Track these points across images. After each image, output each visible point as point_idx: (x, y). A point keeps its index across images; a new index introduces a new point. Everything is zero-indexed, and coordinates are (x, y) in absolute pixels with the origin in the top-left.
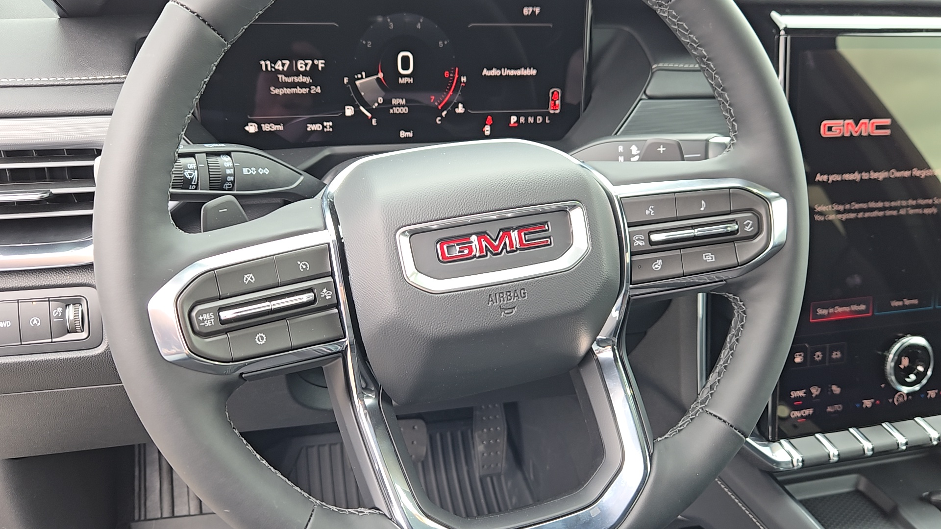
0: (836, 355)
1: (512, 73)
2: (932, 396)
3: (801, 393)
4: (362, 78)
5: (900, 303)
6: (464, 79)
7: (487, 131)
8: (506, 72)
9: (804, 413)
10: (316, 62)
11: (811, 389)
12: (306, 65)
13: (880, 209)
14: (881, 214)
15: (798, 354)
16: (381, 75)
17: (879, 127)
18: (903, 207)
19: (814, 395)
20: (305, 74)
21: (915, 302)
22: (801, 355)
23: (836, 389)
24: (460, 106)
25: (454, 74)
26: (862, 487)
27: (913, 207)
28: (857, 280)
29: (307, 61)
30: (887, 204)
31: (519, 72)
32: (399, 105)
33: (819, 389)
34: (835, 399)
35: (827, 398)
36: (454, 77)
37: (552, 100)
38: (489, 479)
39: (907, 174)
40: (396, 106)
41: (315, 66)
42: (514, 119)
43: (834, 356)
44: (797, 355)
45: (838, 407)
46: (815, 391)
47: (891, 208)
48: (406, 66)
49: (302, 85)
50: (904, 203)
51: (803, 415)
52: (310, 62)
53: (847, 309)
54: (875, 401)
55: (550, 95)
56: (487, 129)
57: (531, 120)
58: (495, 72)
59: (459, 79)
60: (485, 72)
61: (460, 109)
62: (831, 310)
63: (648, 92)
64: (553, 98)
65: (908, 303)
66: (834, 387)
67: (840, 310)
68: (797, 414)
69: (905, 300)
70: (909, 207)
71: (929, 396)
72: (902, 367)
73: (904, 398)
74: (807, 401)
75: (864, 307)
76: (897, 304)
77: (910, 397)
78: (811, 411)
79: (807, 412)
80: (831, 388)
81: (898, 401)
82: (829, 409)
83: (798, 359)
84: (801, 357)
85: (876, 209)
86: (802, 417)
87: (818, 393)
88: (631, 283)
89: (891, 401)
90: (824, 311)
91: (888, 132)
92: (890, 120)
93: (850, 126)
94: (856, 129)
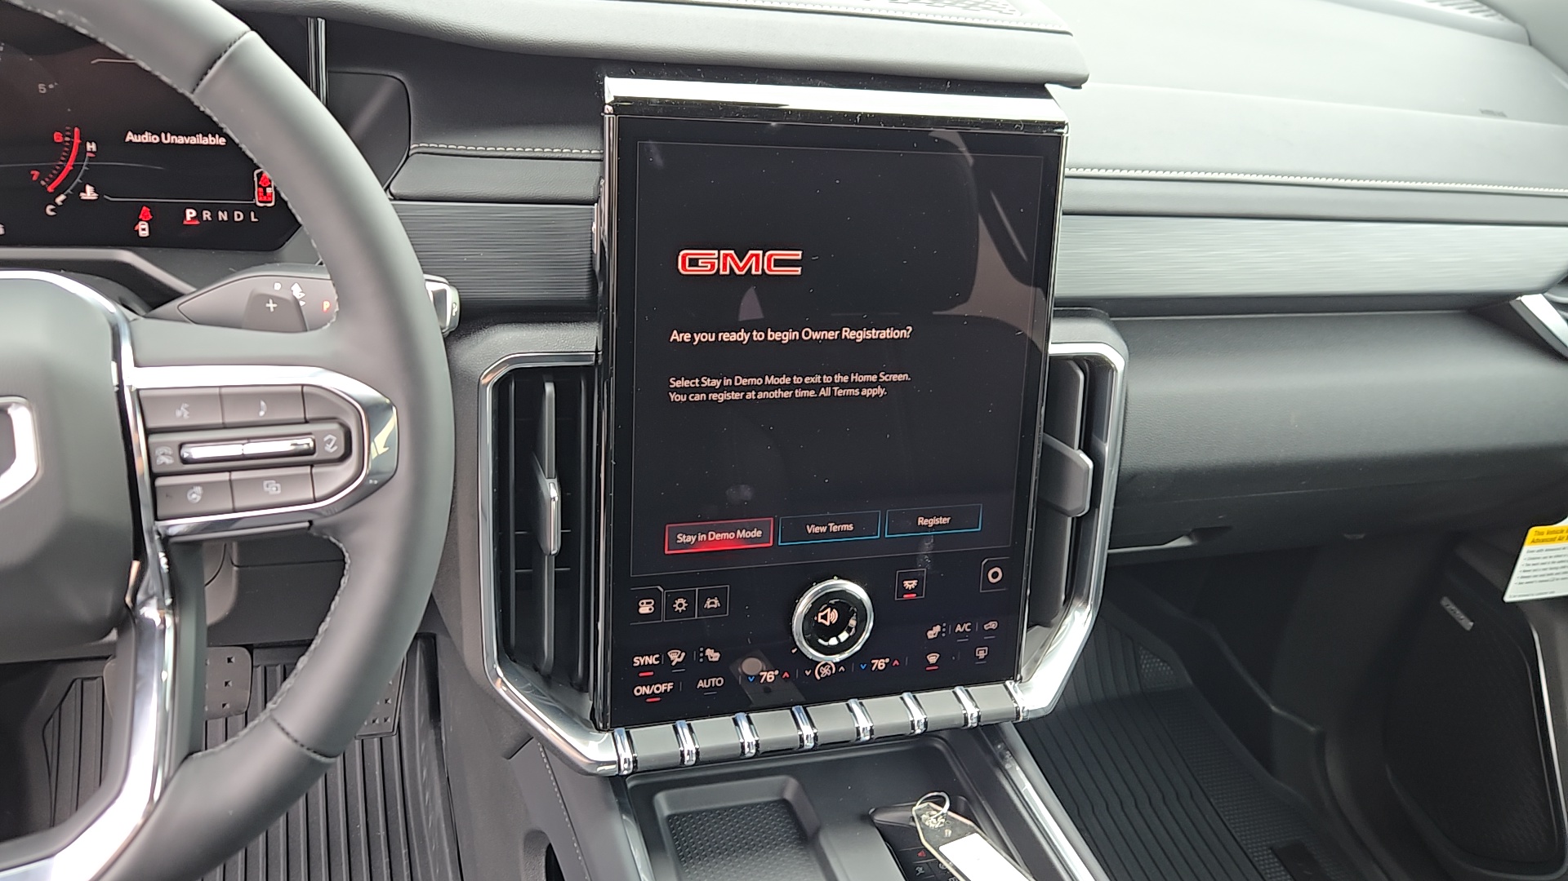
0: (712, 603)
1: (181, 140)
2: (880, 668)
3: (651, 660)
5: (824, 529)
6: (91, 147)
7: (144, 230)
8: (171, 139)
9: (658, 689)
11: (669, 653)
13: (784, 388)
14: (787, 394)
15: (645, 601)
17: (778, 263)
18: (825, 385)
19: (674, 664)
21: (850, 527)
22: (647, 603)
23: (713, 655)
24: (89, 188)
25: (72, 137)
26: (788, 796)
27: (842, 386)
28: (746, 492)
30: (797, 380)
31: (193, 140)
33: (683, 654)
34: (711, 669)
35: (696, 667)
36: (71, 143)
37: (260, 186)
38: (376, 740)
39: (831, 335)
42: (190, 214)
43: (708, 605)
44: (643, 603)
45: (717, 682)
46: (675, 657)
47: (803, 387)
50: (827, 379)
51: (656, 692)
53: (731, 536)
54: (781, 674)
55: (256, 179)
56: (143, 227)
57: (223, 216)
58: (147, 138)
59: (83, 145)
60: (131, 137)
61: (89, 194)
62: (702, 537)
63: (393, 189)
64: (260, 183)
65: (834, 528)
66: (709, 652)
67: (718, 536)
68: (645, 690)
69: (831, 525)
70: (836, 385)
71: (874, 668)
72: (828, 623)
73: (831, 669)
74: (662, 672)
75: (758, 534)
76: (816, 530)
77: (842, 668)
78: (670, 686)
79: (663, 688)
80: (704, 652)
81: (820, 674)
82: (701, 684)
83: (645, 609)
84: (651, 606)
85: (778, 387)
86: (653, 695)
87: (680, 660)
88: (156, 519)
89: (808, 673)
90: (691, 539)
91: (798, 271)
92: (800, 253)
93: (729, 259)
94: (741, 265)
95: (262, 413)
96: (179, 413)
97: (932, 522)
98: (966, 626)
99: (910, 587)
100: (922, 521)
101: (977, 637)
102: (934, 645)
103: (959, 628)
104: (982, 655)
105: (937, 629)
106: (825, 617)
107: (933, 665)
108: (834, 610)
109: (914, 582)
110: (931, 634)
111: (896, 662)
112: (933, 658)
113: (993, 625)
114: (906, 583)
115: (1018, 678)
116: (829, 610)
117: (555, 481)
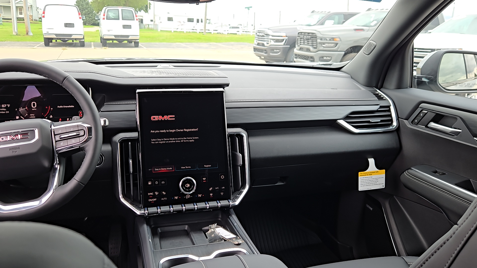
1: (67, 107)
2: (200, 196)
3: (152, 194)
4: (21, 109)
5: (185, 168)
6: (52, 109)
8: (65, 107)
9: (153, 200)
10: (7, 105)
11: (155, 193)
12: (5, 106)
13: (174, 140)
14: (174, 142)
15: (149, 182)
16: (27, 108)
17: (170, 118)
18: (182, 140)
19: (156, 195)
20: (4, 108)
21: (190, 167)
22: (150, 182)
24: (51, 116)
25: (49, 107)
26: (186, 229)
27: (185, 140)
29: (5, 105)
30: (176, 139)
31: (68, 107)
32: (32, 116)
33: (158, 193)
34: (164, 196)
35: (161, 195)
36: (49, 108)
37: (80, 114)
39: (182, 130)
40: (31, 116)
41: (7, 106)
42: (68, 119)
43: (162, 183)
45: (165, 199)
46: (157, 193)
47: (177, 140)
48: (34, 105)
49: (3, 111)
50: (182, 139)
52: (6, 105)
53: (166, 169)
54: (179, 197)
58: (61, 107)
59: (50, 109)
60: (58, 107)
62: (160, 169)
63: (101, 110)
65: (187, 167)
66: (163, 192)
67: (163, 169)
68: (151, 200)
69: (186, 167)
70: (184, 140)
71: (199, 196)
72: (187, 187)
73: (189, 196)
74: (154, 196)
75: (171, 169)
76: (183, 168)
77: (192, 196)
78: (156, 199)
79: (154, 200)
80: (162, 192)
81: (187, 197)
82: (162, 199)
83: (149, 183)
84: (151, 183)
85: (172, 140)
86: (152, 201)
87: (158, 194)
88: (56, 148)
89: (185, 197)
90: (157, 170)
91: (174, 119)
92: (174, 116)
93: (161, 117)
94: (163, 118)
95: (72, 130)
96: (59, 131)
97: (207, 166)
98: (218, 188)
99: (204, 179)
100: (205, 166)
101: (221, 190)
102: (211, 192)
103: (216, 188)
104: (222, 194)
105: (211, 188)
106: (187, 185)
107: (211, 196)
108: (189, 184)
109: (205, 179)
110: (210, 189)
111: (203, 195)
112: (211, 195)
113: (224, 188)
114: (203, 179)
115: (231, 199)
116: (187, 184)
117: (131, 160)
